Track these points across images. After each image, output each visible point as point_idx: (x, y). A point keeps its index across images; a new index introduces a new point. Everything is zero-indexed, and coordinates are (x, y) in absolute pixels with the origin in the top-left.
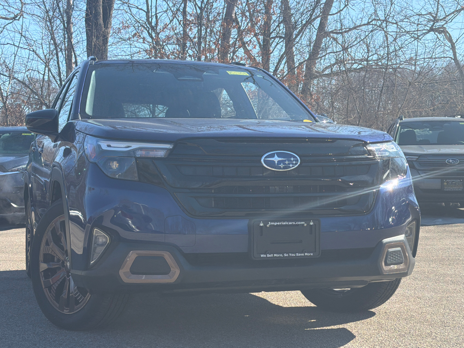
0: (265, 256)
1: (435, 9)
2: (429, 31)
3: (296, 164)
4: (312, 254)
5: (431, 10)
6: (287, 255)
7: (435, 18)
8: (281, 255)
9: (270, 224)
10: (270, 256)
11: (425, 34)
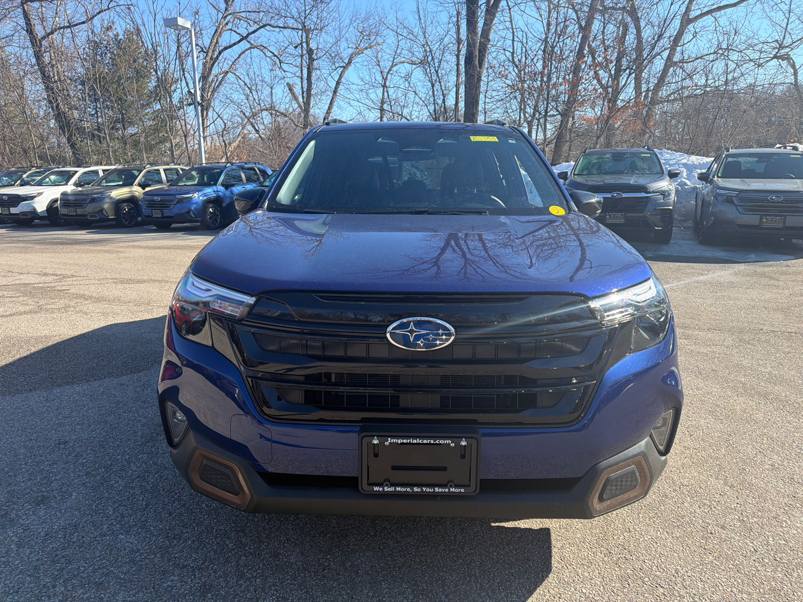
0: (381, 489)
1: (782, 37)
2: (772, 59)
3: (447, 340)
4: (463, 490)
5: (777, 38)
6: (419, 490)
7: (780, 45)
8: (408, 489)
9: (389, 441)
10: (389, 489)
11: (768, 61)
